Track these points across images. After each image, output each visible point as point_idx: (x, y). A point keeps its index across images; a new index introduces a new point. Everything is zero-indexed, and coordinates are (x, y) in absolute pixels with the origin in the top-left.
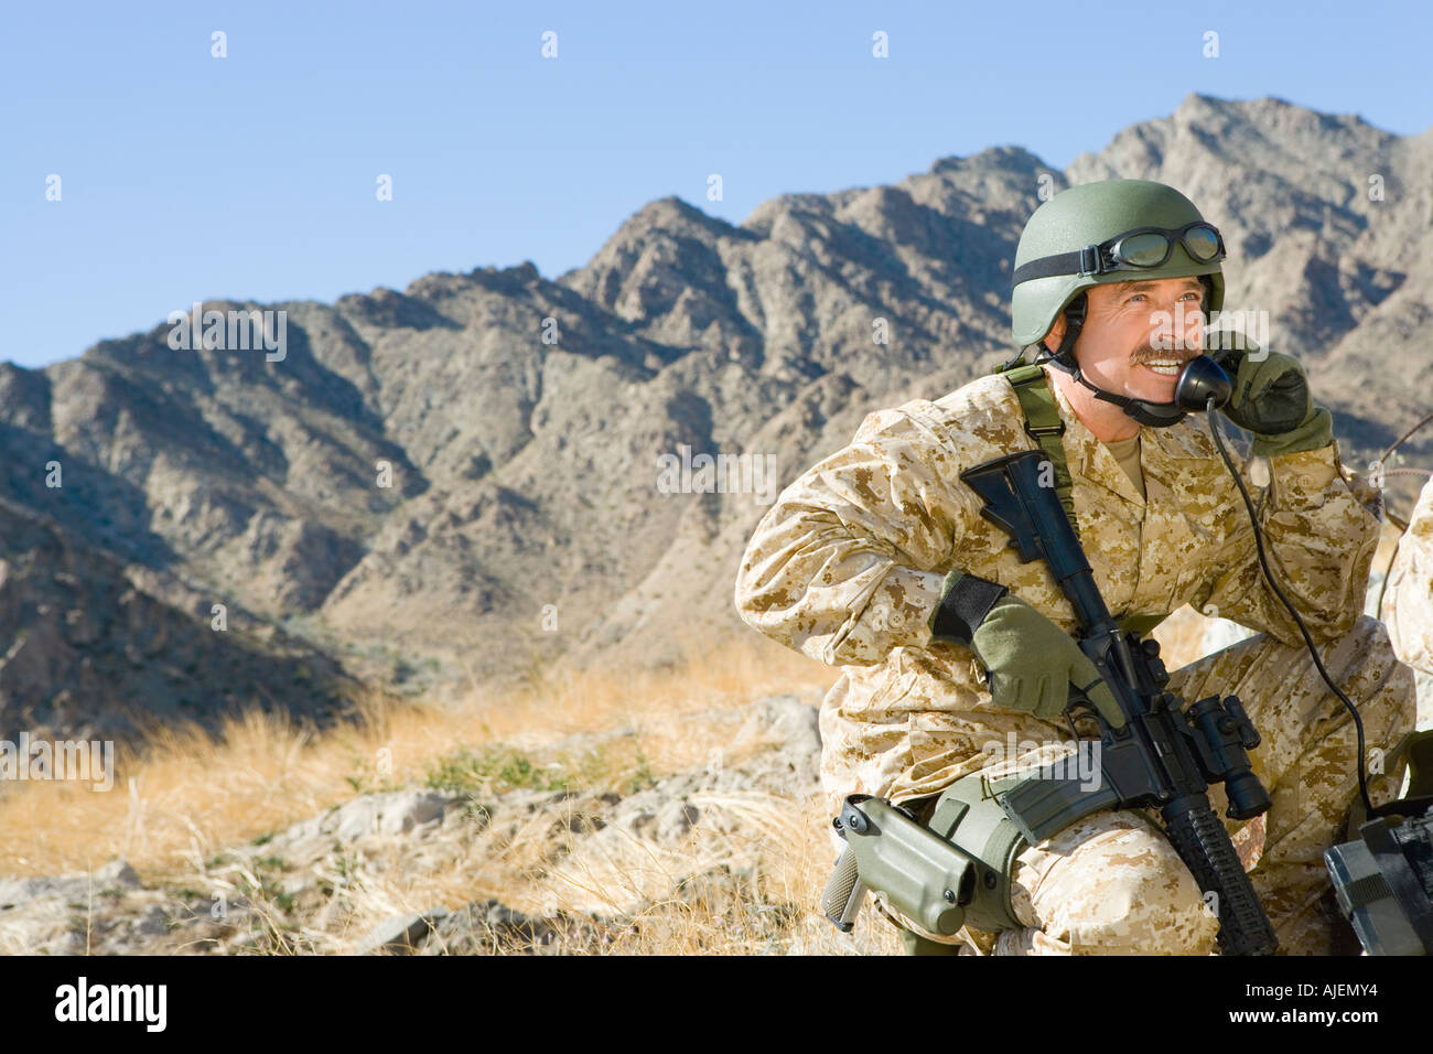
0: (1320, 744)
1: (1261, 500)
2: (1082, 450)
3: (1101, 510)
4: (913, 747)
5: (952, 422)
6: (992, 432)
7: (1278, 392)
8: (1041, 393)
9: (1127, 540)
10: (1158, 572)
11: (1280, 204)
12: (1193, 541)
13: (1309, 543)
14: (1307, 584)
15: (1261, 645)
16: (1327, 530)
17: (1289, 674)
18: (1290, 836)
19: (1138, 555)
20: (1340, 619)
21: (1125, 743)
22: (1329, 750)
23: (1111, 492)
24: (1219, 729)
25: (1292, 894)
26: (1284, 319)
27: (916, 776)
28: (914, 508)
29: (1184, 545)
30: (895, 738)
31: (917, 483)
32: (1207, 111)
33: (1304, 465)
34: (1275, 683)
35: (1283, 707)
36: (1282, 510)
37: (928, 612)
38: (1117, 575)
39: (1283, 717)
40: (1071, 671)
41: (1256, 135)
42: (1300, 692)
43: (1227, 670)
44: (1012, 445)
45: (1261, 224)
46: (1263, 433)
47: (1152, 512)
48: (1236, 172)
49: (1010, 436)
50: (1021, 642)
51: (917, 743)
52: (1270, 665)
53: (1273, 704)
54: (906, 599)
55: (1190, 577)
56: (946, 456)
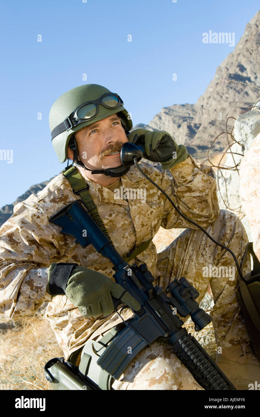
0: (220, 261)
1: (172, 184)
2: (97, 192)
3: (112, 213)
4: (73, 324)
5: (41, 200)
6: (58, 199)
7: (163, 145)
8: (76, 176)
9: (126, 220)
10: (142, 227)
11: (180, 119)
12: (152, 209)
13: (193, 194)
14: (197, 209)
15: (190, 232)
16: (198, 188)
17: (202, 240)
18: (221, 297)
19: (132, 223)
20: (213, 216)
21: (143, 317)
22: (224, 262)
23: (114, 204)
24: (181, 295)
25: (228, 316)
26: (187, 135)
27: (77, 337)
28: (32, 242)
29: (149, 213)
30: (66, 322)
31: (30, 232)
32: (165, 109)
33: (182, 167)
34: (198, 246)
35: (204, 253)
36: (180, 186)
37: (45, 288)
38: (127, 234)
39: (205, 257)
40: (111, 293)
41: (173, 111)
42: (208, 246)
43: (181, 245)
44: (68, 201)
45: (178, 123)
46: (164, 161)
47: (132, 206)
48: (173, 117)
49: (67, 197)
50: (85, 289)
51: (73, 323)
52: (194, 239)
53: (200, 253)
54: (35, 284)
55: (156, 222)
56: (40, 216)
